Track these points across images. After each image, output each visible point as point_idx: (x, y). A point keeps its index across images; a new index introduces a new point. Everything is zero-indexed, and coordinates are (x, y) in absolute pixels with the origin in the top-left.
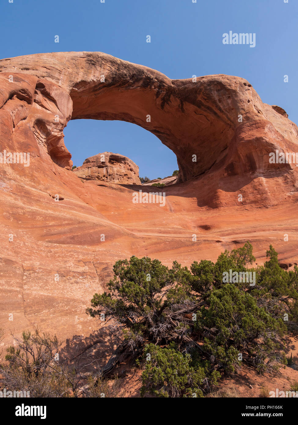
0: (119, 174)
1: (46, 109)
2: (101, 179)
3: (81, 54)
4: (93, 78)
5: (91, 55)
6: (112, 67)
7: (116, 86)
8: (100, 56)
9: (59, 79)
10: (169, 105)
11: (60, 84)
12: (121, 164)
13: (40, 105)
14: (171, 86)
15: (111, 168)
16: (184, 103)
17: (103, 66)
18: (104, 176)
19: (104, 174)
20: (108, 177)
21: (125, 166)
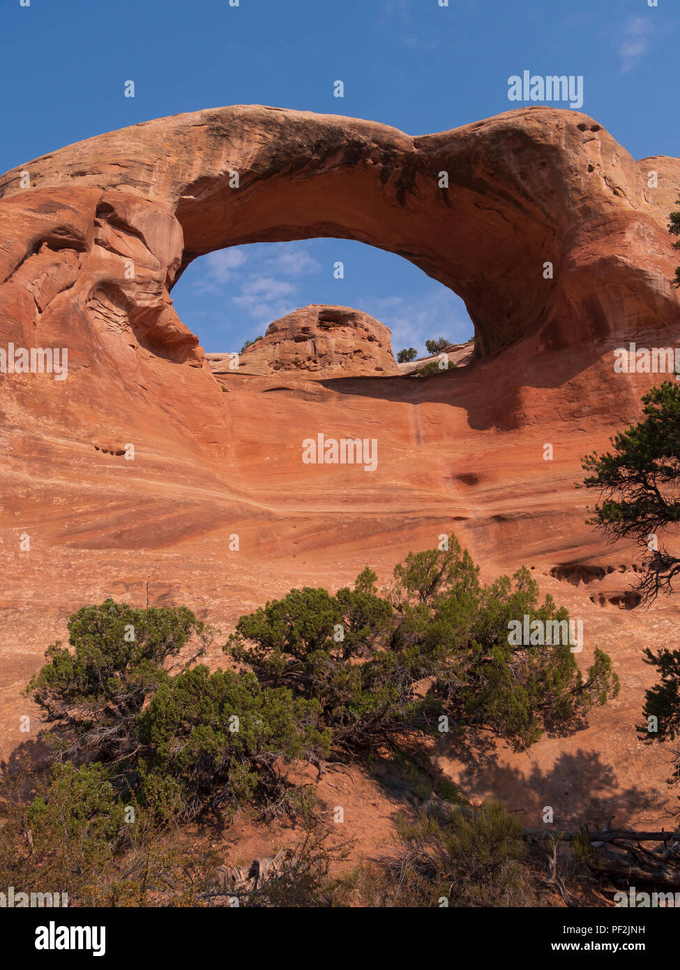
0: (341, 351)
1: (121, 254)
2: (303, 366)
3: (196, 116)
4: (224, 167)
5: (218, 116)
6: (267, 135)
7: (283, 175)
8: (236, 114)
9: (148, 185)
10: (415, 195)
11: (151, 196)
12: (346, 329)
13: (107, 249)
14: (413, 153)
15: (323, 339)
17: (246, 136)
18: (309, 359)
19: (308, 354)
20: (318, 361)
21: (355, 331)
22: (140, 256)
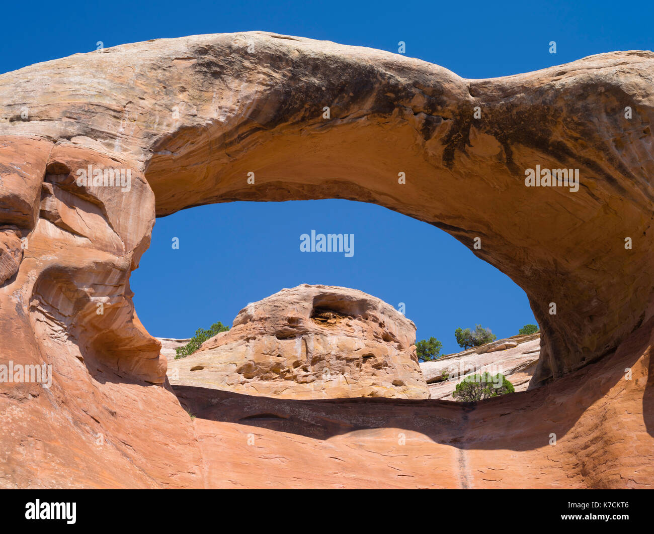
0: (344, 355)
1: (74, 233)
2: (288, 375)
4: (215, 116)
5: (210, 48)
6: (275, 75)
7: (293, 124)
8: (235, 45)
9: (113, 137)
10: (468, 156)
11: (116, 153)
12: (352, 322)
13: (56, 225)
14: (468, 101)
15: (319, 337)
16: (513, 149)
17: (245, 74)
18: (296, 364)
19: (294, 357)
20: (310, 369)
21: (365, 325)
22: (98, 234)
